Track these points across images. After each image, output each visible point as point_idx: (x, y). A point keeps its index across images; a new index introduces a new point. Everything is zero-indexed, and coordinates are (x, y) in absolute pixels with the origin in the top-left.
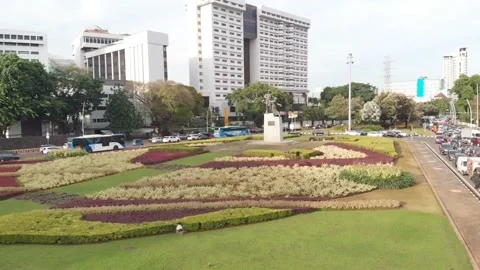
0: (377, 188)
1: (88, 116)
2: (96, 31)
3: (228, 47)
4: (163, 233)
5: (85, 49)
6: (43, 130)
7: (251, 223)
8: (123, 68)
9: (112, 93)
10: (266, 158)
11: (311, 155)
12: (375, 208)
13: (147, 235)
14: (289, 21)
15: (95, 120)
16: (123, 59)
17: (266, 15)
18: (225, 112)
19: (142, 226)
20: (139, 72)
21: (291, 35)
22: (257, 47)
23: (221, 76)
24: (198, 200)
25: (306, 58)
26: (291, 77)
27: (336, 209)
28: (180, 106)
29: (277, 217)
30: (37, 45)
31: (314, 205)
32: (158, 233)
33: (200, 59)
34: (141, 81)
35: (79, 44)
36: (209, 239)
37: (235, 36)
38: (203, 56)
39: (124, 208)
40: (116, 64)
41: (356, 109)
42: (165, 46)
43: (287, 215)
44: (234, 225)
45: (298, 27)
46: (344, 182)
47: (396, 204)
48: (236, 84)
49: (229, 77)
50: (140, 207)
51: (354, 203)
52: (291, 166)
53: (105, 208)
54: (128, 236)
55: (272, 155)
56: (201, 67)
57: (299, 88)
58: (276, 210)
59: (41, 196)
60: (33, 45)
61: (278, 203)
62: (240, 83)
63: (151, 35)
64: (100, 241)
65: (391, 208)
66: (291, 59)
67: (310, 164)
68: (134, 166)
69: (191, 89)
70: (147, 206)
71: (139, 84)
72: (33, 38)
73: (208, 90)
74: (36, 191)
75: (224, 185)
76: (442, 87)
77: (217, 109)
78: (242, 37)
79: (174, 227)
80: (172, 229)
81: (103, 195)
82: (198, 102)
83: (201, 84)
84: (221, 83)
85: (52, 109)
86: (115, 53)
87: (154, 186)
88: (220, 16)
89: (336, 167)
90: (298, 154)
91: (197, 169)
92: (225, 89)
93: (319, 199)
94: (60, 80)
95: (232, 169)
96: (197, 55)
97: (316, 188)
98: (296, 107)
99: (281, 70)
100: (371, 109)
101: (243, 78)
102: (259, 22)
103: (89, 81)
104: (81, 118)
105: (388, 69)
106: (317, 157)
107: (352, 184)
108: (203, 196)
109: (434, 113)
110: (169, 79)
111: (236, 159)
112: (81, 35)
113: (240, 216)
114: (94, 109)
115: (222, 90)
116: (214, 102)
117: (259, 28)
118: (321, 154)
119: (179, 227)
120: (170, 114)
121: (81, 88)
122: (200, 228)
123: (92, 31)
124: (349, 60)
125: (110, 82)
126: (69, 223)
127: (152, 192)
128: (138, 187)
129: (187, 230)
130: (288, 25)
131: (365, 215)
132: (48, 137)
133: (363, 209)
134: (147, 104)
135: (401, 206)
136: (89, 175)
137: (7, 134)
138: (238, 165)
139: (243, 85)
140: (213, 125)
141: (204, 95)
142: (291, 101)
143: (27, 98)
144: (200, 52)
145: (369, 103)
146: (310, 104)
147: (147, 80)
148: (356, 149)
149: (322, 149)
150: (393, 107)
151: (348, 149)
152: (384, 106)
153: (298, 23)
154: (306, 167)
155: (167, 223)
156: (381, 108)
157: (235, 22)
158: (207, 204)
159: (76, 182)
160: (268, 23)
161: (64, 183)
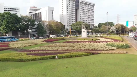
0: (118, 48)
1: (31, 30)
2: (33, 7)
3: (71, 11)
4: (52, 59)
5: (30, 12)
6: (18, 34)
7: (79, 56)
8: (41, 17)
9: (38, 24)
10: (83, 41)
11: (96, 40)
12: (119, 53)
13: (46, 59)
14: (89, 4)
15: (33, 32)
16: (41, 15)
17: (82, 2)
18: (70, 30)
19: (45, 56)
20: (45, 18)
21: (89, 8)
22: (79, 11)
23: (69, 20)
24: (62, 50)
25: (94, 14)
26: (89, 20)
27: (106, 53)
28: (57, 28)
29: (87, 55)
30: (17, 11)
31: (99, 52)
32: (50, 59)
33: (63, 15)
34: (46, 20)
35: (28, 11)
36: (66, 61)
37: (73, 8)
38: (64, 14)
39: (40, 52)
40: (39, 16)
41: (109, 29)
42: (53, 11)
43: (90, 55)
44: (74, 57)
45: (91, 5)
46: (108, 47)
47: (125, 52)
48: (73, 22)
49: (71, 20)
50: (44, 52)
51: (111, 52)
52: (91, 42)
53: (34, 52)
54: (40, 59)
55: (84, 40)
56: (63, 17)
57: (92, 23)
58: (87, 53)
59: (15, 49)
60: (16, 11)
61: (87, 51)
62: (74, 22)
63: (49, 7)
64: (32, 61)
65: (124, 53)
66: (89, 15)
67: (96, 42)
68: (43, 42)
69: (60, 23)
70: (47, 51)
71: (45, 21)
72: (16, 9)
73: (65, 23)
74: (14, 48)
75: (70, 47)
76: (134, 24)
77: (68, 29)
78: (75, 8)
79: (55, 57)
80: (54, 58)
81: (34, 49)
82: (62, 27)
83: (63, 22)
84: (69, 22)
85: (20, 28)
86: (39, 13)
87: (49, 47)
88: (69, 2)
89: (105, 43)
90: (92, 40)
91: (62, 43)
92: (70, 23)
93: (100, 50)
94: (23, 20)
95: (72, 43)
96: (62, 14)
97: (99, 48)
98: (91, 29)
99: (86, 18)
100: (113, 29)
101: (75, 20)
102: (80, 4)
103: (31, 20)
104: (29, 31)
105: (118, 18)
106: (98, 41)
107: (110, 47)
108: (64, 49)
109: (132, 31)
110: (54, 20)
111: (73, 41)
112: (29, 8)
113: (75, 54)
114: (32, 28)
115: (69, 24)
116: (67, 27)
117: (80, 6)
118: (99, 40)
119: (56, 57)
120: (54, 30)
121: (29, 22)
122: (63, 57)
123: (32, 7)
124: (107, 14)
125: (37, 21)
126: (23, 55)
127: (48, 48)
128: (44, 47)
129: (59, 58)
130: (89, 5)
131: (115, 55)
132: (19, 36)
133: (114, 53)
134: (47, 27)
135: (127, 53)
136: (30, 44)
137: (8, 35)
138: (74, 42)
139: (75, 22)
140: (66, 33)
141: (64, 25)
142: (89, 27)
143: (13, 24)
144: (63, 13)
145: (113, 27)
146: (95, 28)
147: (47, 20)
148: (110, 39)
149: (99, 39)
150: (120, 28)
151: (108, 39)
152: (117, 28)
153: (91, 4)
154: (95, 43)
155: (53, 56)
156: (116, 28)
157: (73, 4)
158: (65, 51)
159: (26, 46)
160: (83, 4)
161: (22, 46)
